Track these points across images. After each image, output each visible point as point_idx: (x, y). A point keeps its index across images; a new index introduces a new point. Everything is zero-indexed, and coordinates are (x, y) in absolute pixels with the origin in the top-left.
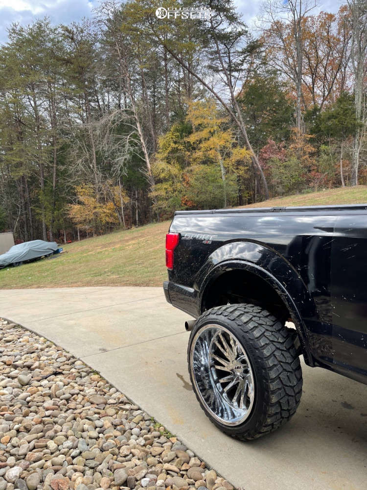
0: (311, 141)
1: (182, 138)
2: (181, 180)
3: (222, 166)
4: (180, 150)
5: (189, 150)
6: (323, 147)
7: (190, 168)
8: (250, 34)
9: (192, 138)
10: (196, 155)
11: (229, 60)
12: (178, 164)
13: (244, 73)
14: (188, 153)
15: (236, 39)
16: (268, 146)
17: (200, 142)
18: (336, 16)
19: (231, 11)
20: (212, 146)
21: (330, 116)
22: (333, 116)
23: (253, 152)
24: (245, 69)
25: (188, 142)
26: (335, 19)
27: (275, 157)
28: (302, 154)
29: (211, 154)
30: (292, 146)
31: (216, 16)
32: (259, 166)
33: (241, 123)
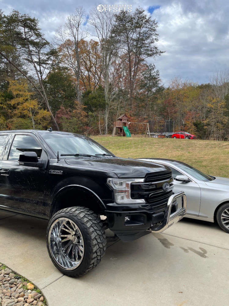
0: (85, 109)
1: (6, 101)
2: (5, 126)
3: (33, 119)
4: (5, 108)
5: (11, 109)
6: (90, 113)
7: (11, 120)
8: (52, 45)
9: (12, 102)
10: (15, 112)
11: (39, 57)
12: (4, 117)
13: (49, 66)
14: (10, 111)
15: (43, 46)
16: (61, 110)
17: (18, 104)
18: (100, 43)
19: (38, 31)
20: (26, 108)
21: (93, 97)
22: (94, 97)
23: (51, 113)
24: (50, 64)
25: (10, 104)
26: (99, 45)
27: (64, 117)
28: (80, 116)
29: (25, 112)
30: (74, 111)
31: (29, 32)
32: (55, 121)
33: (44, 96)
